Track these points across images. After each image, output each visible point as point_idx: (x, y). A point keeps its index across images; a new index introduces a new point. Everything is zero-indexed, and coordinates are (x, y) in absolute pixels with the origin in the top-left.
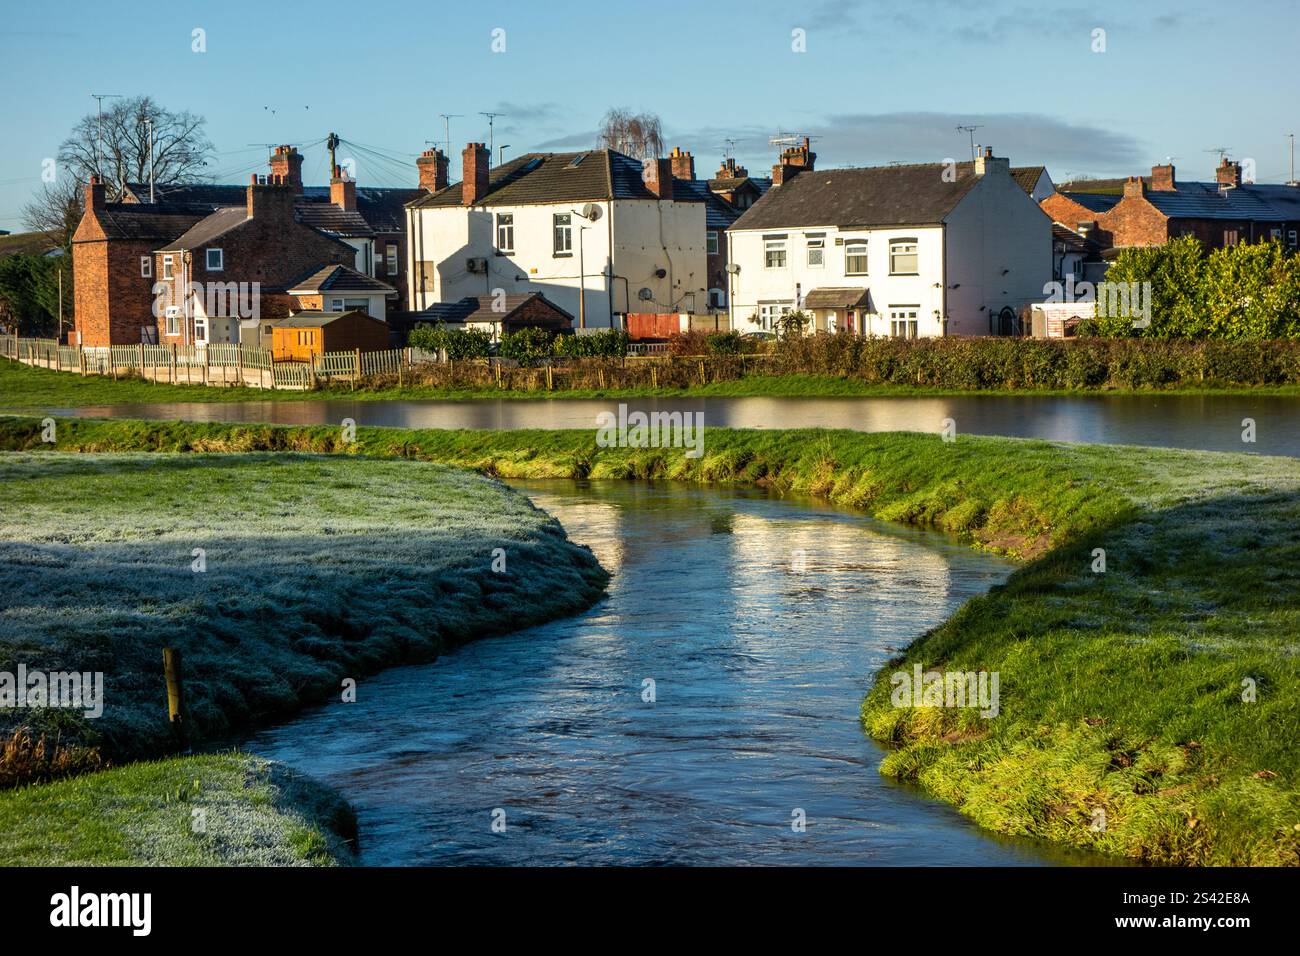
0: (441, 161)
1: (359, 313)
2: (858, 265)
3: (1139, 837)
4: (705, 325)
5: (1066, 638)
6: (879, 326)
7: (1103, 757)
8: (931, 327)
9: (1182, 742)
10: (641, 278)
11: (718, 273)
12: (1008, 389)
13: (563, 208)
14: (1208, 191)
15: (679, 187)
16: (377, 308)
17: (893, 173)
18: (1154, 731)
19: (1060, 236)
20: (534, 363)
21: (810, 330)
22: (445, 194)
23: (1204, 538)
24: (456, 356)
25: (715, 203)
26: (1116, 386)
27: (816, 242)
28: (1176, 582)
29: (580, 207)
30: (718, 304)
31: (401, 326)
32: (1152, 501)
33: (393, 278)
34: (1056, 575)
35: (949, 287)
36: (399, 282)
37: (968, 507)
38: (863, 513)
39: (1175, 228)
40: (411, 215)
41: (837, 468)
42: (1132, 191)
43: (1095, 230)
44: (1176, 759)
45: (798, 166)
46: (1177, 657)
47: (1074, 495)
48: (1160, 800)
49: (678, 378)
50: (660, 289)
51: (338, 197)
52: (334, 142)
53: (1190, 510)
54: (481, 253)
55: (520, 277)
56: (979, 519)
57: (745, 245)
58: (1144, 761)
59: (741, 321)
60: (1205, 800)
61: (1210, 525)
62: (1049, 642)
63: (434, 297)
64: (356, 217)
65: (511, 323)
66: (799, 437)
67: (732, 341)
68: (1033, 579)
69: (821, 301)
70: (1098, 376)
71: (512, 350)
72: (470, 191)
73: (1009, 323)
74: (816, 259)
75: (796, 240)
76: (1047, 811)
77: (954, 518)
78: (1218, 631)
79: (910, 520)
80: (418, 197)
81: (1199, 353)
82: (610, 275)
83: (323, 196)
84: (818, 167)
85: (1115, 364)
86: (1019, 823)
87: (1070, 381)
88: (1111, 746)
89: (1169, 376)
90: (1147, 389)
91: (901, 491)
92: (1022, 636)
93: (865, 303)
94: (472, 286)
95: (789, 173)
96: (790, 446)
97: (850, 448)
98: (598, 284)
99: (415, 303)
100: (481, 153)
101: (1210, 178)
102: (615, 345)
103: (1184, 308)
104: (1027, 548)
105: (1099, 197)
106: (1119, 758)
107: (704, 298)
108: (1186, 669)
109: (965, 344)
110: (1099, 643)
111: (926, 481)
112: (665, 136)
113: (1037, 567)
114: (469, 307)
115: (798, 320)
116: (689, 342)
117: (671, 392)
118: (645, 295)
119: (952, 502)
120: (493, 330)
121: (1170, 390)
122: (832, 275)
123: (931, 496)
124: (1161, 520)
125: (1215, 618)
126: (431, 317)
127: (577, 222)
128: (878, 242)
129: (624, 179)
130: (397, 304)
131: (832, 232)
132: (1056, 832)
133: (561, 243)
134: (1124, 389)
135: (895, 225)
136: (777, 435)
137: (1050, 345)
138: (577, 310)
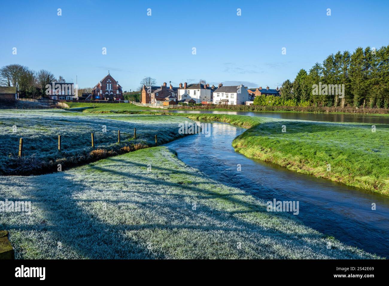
0: (182, 84)
1: (173, 101)
2: (227, 97)
3: (265, 158)
4: (210, 103)
5: (255, 136)
6: (229, 103)
7: (261, 149)
8: (235, 104)
9: (270, 148)
10: (203, 98)
11: (212, 97)
12: (244, 111)
13: (195, 90)
14: (266, 90)
15: (208, 88)
16: (175, 100)
17: (231, 87)
18: (266, 147)
19: (249, 94)
20: (192, 106)
21: (222, 104)
22: (182, 88)
23: (268, 126)
24: (183, 105)
25: (212, 90)
26: (255, 111)
27: (223, 94)
28: (266, 131)
29: (197, 90)
30: (212, 101)
31: (177, 102)
32: (262, 122)
33: (176, 97)
34: (252, 130)
35: (237, 99)
36: (177, 97)
37: (241, 123)
38: (229, 123)
39: (262, 94)
40: (179, 90)
41: (226, 118)
42: (257, 90)
43: (253, 94)
44: (269, 150)
45: (221, 86)
46: (268, 139)
47: (253, 122)
48: (267, 154)
49: (207, 108)
50: (205, 99)
51: (171, 88)
52: (170, 82)
53: (266, 123)
54: (186, 94)
55: (190, 97)
56: (242, 124)
57: (215, 94)
58: (265, 150)
59: (214, 102)
60: (272, 155)
61: (269, 125)
62: (253, 137)
63: (181, 99)
64: (173, 90)
65: (189, 102)
66: (222, 115)
67: (213, 105)
68: (250, 130)
69: (223, 101)
70: (254, 109)
71: (189, 105)
72: (185, 88)
73: (244, 103)
74: (223, 96)
75: (221, 94)
76: (254, 155)
77: (239, 124)
78: (272, 136)
79: (234, 124)
80: (179, 88)
81: (265, 107)
82: (200, 97)
83: (169, 88)
84: (223, 86)
85: (255, 108)
86: (251, 157)
87: (250, 110)
88: (261, 148)
89: (261, 110)
90: (259, 111)
91: (233, 121)
92: (250, 136)
93: (228, 101)
94: (185, 98)
95: (220, 86)
96: (221, 116)
97: (227, 116)
98: (199, 98)
99: (179, 100)
100: (186, 84)
101: (266, 88)
102: (200, 105)
103: (263, 102)
104: (248, 127)
105: (254, 90)
106: (262, 150)
107: (210, 100)
108: (270, 140)
109: (239, 105)
110: (259, 137)
111: (236, 120)
112: (206, 83)
113: (249, 129)
114: (185, 100)
115: (221, 103)
116: (209, 105)
117: (207, 110)
118: (204, 99)
119: (239, 122)
120: (187, 103)
121: (261, 111)
122: (224, 98)
123: (237, 121)
124: (263, 124)
125: (271, 135)
126: (180, 101)
127: (197, 91)
128: (230, 94)
129: (202, 87)
130: (177, 100)
131: (225, 93)
132: (255, 157)
133: (195, 93)
134: (256, 111)
135: (232, 92)
136: (219, 115)
137: (248, 106)
138: (196, 101)
